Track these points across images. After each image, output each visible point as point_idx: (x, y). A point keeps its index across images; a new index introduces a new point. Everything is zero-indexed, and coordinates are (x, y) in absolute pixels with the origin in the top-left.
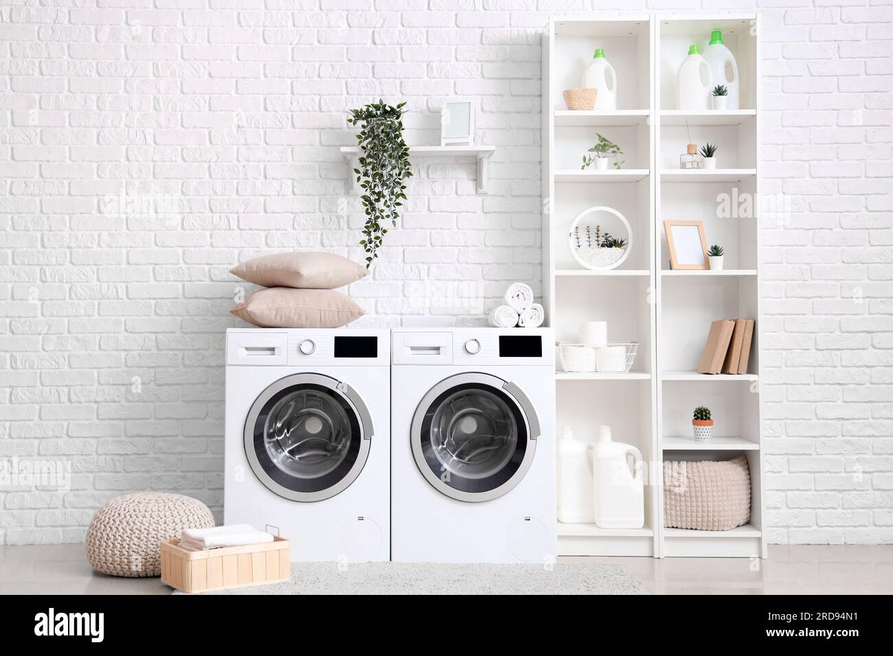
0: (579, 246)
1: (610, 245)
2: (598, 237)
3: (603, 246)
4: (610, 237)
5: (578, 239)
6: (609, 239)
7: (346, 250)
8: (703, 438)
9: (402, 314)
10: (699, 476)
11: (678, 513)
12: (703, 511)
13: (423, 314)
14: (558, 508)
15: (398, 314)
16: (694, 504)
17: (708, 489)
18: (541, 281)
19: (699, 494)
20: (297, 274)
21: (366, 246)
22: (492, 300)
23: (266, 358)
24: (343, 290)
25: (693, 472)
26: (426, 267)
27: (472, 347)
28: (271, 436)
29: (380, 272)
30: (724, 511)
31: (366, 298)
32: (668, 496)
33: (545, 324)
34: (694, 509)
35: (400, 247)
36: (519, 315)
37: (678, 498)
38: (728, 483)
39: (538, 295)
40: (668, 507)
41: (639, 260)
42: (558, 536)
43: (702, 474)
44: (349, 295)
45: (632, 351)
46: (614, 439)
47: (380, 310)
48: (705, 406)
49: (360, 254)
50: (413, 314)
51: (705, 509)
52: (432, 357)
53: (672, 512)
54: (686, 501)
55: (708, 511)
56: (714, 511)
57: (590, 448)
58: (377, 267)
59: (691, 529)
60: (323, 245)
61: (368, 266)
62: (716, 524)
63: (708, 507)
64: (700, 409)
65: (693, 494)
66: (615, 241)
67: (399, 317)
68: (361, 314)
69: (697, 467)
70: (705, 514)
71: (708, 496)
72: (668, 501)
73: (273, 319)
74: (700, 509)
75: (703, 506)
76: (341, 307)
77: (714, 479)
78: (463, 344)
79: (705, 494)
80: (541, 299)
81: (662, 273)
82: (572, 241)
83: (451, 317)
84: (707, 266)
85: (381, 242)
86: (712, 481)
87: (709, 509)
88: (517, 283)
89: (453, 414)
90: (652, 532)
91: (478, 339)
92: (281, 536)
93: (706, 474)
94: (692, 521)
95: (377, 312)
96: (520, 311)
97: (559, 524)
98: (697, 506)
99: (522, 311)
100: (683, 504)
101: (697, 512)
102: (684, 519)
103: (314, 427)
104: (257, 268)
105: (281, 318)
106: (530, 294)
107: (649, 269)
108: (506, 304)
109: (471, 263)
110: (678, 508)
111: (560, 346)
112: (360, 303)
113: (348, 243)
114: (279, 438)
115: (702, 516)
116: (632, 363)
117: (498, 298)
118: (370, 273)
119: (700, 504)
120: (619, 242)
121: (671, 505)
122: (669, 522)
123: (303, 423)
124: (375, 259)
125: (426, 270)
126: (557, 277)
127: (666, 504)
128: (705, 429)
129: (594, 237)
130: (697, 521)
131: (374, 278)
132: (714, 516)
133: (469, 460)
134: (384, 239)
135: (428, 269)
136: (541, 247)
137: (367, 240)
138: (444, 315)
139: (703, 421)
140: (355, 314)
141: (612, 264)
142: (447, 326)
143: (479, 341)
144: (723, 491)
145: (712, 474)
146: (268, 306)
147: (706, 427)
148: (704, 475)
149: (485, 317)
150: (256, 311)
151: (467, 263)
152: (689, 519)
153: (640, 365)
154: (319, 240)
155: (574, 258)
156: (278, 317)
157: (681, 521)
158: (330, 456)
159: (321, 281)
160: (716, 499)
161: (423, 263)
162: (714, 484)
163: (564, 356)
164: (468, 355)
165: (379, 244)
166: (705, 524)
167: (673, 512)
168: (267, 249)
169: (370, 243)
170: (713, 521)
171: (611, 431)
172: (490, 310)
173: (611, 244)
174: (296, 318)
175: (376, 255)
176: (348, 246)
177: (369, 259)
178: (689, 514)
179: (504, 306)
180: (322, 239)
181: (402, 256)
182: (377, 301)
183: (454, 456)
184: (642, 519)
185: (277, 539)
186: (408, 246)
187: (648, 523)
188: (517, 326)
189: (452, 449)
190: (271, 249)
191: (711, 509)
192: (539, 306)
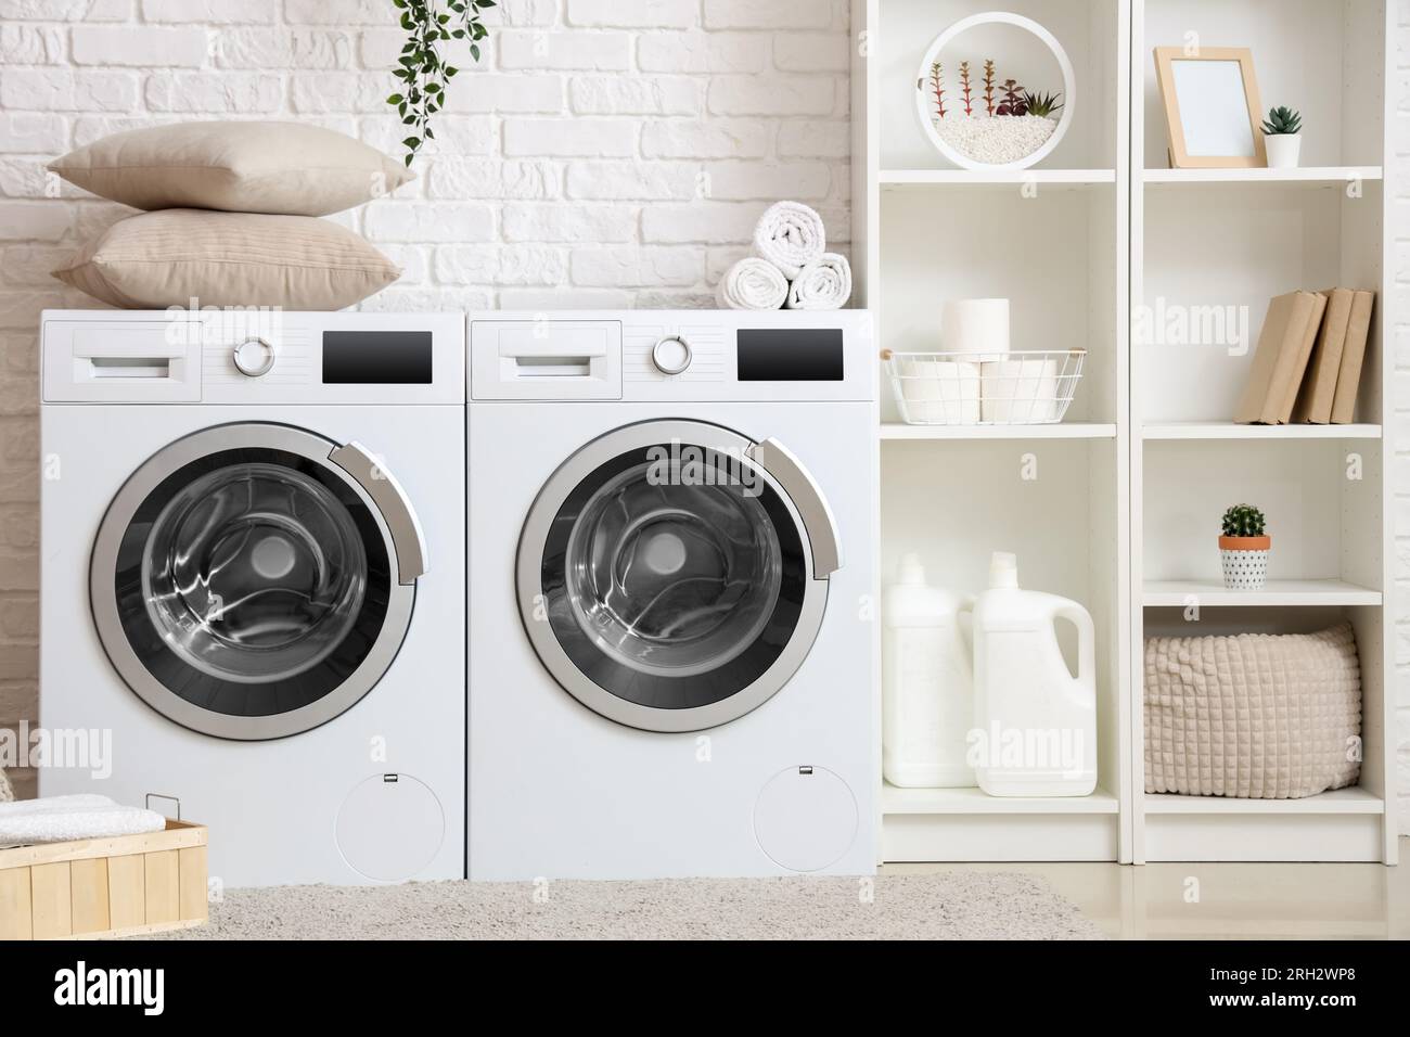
0: (942, 113)
1: (1020, 111)
2: (989, 89)
3: (1001, 111)
4: (1019, 89)
5: (939, 93)
6: (1019, 94)
7: (355, 121)
8: (1244, 578)
9: (498, 285)
10: (1233, 669)
11: (1181, 759)
12: (1240, 752)
13: (553, 285)
14: (884, 751)
15: (490, 285)
16: (1220, 736)
17: (1253, 699)
18: (849, 202)
19: (1231, 712)
20: (224, 174)
21: (403, 109)
22: (725, 250)
23: (146, 383)
24: (348, 219)
25: (1217, 661)
26: (558, 166)
27: (669, 356)
28: (161, 586)
29: (443, 178)
30: (1294, 750)
31: (406, 243)
32: (1157, 719)
33: (856, 301)
34: (1220, 748)
35: (492, 116)
36: (790, 282)
37: (1180, 722)
38: (1305, 685)
39: (842, 237)
40: (1156, 744)
41: (1090, 146)
42: (886, 816)
43: (1239, 664)
44: (364, 236)
45: (1070, 371)
46: (1027, 582)
47: (443, 273)
48: (1251, 503)
49: (389, 131)
50: (526, 285)
51: (1247, 747)
52: (568, 382)
53: (1166, 755)
54: (1199, 728)
55: (1253, 752)
56: (1268, 752)
57: (967, 608)
58: (435, 167)
59: (1213, 795)
60: (294, 108)
61: (409, 159)
62: (1273, 782)
63: (1253, 741)
64: (1237, 511)
65: (1218, 713)
66: (1032, 99)
67: (490, 293)
68: (390, 276)
69: (1228, 647)
70: (1246, 760)
71: (1253, 716)
72: (1156, 730)
73: (163, 286)
74: (1233, 748)
75: (1240, 740)
76: (338, 259)
77: (1268, 675)
78: (649, 350)
79: (1245, 712)
80: (847, 244)
81: (1144, 175)
82: (925, 98)
83: (624, 292)
84: (1260, 158)
85: (440, 98)
86: (1263, 681)
87: (1257, 747)
88: (784, 204)
89: (623, 523)
90: (1116, 802)
91: (683, 337)
92: (184, 819)
93: (1250, 664)
94: (1213, 777)
95: (435, 280)
96: (793, 272)
97: (889, 790)
98: (1227, 740)
99: (796, 271)
100: (1192, 735)
101: (1227, 753)
102: (1195, 771)
103: (273, 563)
104: (119, 159)
105: (184, 284)
106: (818, 230)
107: (1113, 166)
108: (758, 255)
109: (671, 159)
110: (1181, 747)
111: (893, 360)
112: (393, 255)
113: (359, 104)
114: (184, 592)
115: (1240, 764)
116: (1070, 399)
117: (741, 244)
118: (413, 177)
119: (1233, 735)
120: (1043, 101)
121: (1163, 738)
122: (1159, 780)
123: (246, 554)
124: (426, 143)
125: (560, 175)
126: (886, 190)
127: (1150, 737)
128: (1251, 559)
129: (978, 91)
130: (1226, 777)
131: (427, 194)
132: (1267, 763)
133: (672, 635)
134: (447, 90)
135: (566, 172)
136: (849, 118)
137: (405, 95)
138: (606, 287)
139: (1246, 538)
140: (374, 277)
141: (1023, 157)
142: (610, 308)
143: (688, 342)
144: (1290, 703)
145: (1266, 663)
146: (149, 253)
147: (1252, 553)
148: (1246, 667)
149: (708, 291)
150: (114, 265)
151: (662, 158)
152: (1207, 772)
153: (1089, 402)
154: (285, 96)
155: (930, 142)
156: (177, 283)
157: (1188, 776)
158: (309, 633)
159: (287, 193)
160: (1272, 722)
161: (551, 157)
162: (1270, 687)
163: (903, 382)
164: (659, 377)
165: (436, 105)
166: (1246, 783)
167: (1168, 757)
168: (146, 115)
169: (415, 100)
170: (1267, 775)
171: (1018, 564)
172: (720, 274)
173: (1020, 105)
174: (222, 287)
175: (429, 133)
176: (359, 112)
177: (412, 142)
178: (1207, 760)
179: (752, 260)
180: (291, 93)
181: (496, 139)
182: (434, 252)
183: (630, 627)
184: (1092, 773)
185: (172, 825)
186: (513, 113)
187: (1106, 782)
188: (785, 306)
189: (624, 612)
190: (158, 116)
191: (1259, 748)
192: (840, 259)
